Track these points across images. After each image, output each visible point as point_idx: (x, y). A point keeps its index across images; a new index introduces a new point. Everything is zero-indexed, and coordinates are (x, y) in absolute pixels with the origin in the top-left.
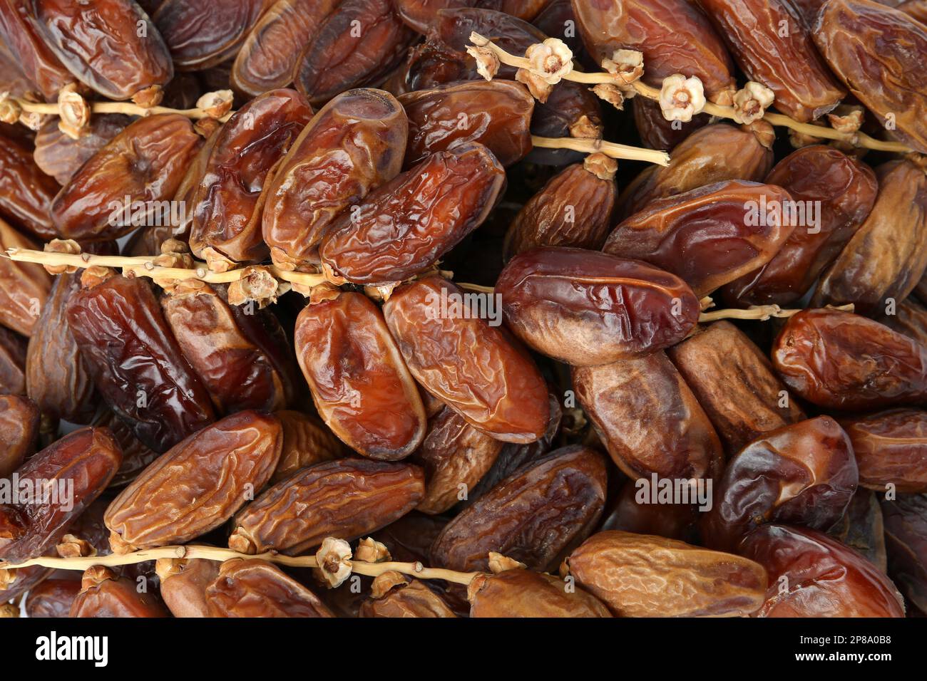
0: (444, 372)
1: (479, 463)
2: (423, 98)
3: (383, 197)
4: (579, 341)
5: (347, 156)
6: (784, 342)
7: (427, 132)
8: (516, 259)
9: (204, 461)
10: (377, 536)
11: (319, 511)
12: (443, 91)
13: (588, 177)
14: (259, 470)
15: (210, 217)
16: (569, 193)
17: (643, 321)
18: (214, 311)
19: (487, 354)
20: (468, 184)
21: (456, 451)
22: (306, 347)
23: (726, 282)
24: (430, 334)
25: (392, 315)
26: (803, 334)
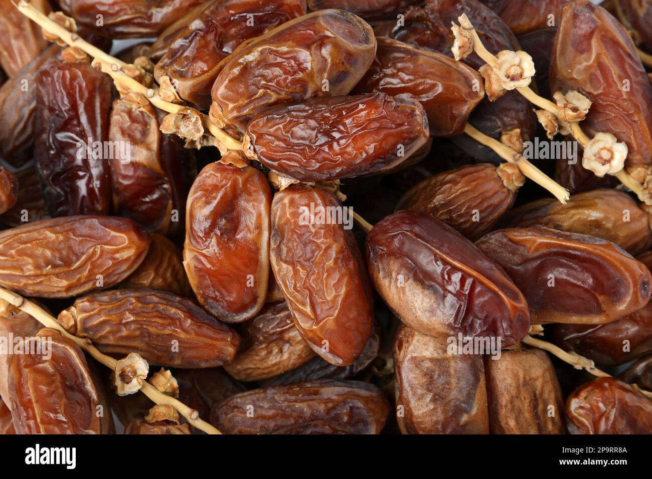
0: (296, 272)
1: (289, 358)
2: (397, 48)
3: (321, 106)
4: (416, 305)
5: (309, 58)
6: (583, 394)
7: (386, 76)
8: (402, 212)
9: (75, 240)
10: (176, 373)
11: (141, 329)
12: (416, 50)
13: (495, 179)
14: (113, 271)
15: (182, 54)
16: (474, 184)
17: (476, 317)
18: (148, 130)
19: (336, 276)
20: (393, 131)
21: (276, 340)
22: (199, 193)
23: (561, 322)
24: (300, 236)
25: (279, 205)
26: (602, 397)
